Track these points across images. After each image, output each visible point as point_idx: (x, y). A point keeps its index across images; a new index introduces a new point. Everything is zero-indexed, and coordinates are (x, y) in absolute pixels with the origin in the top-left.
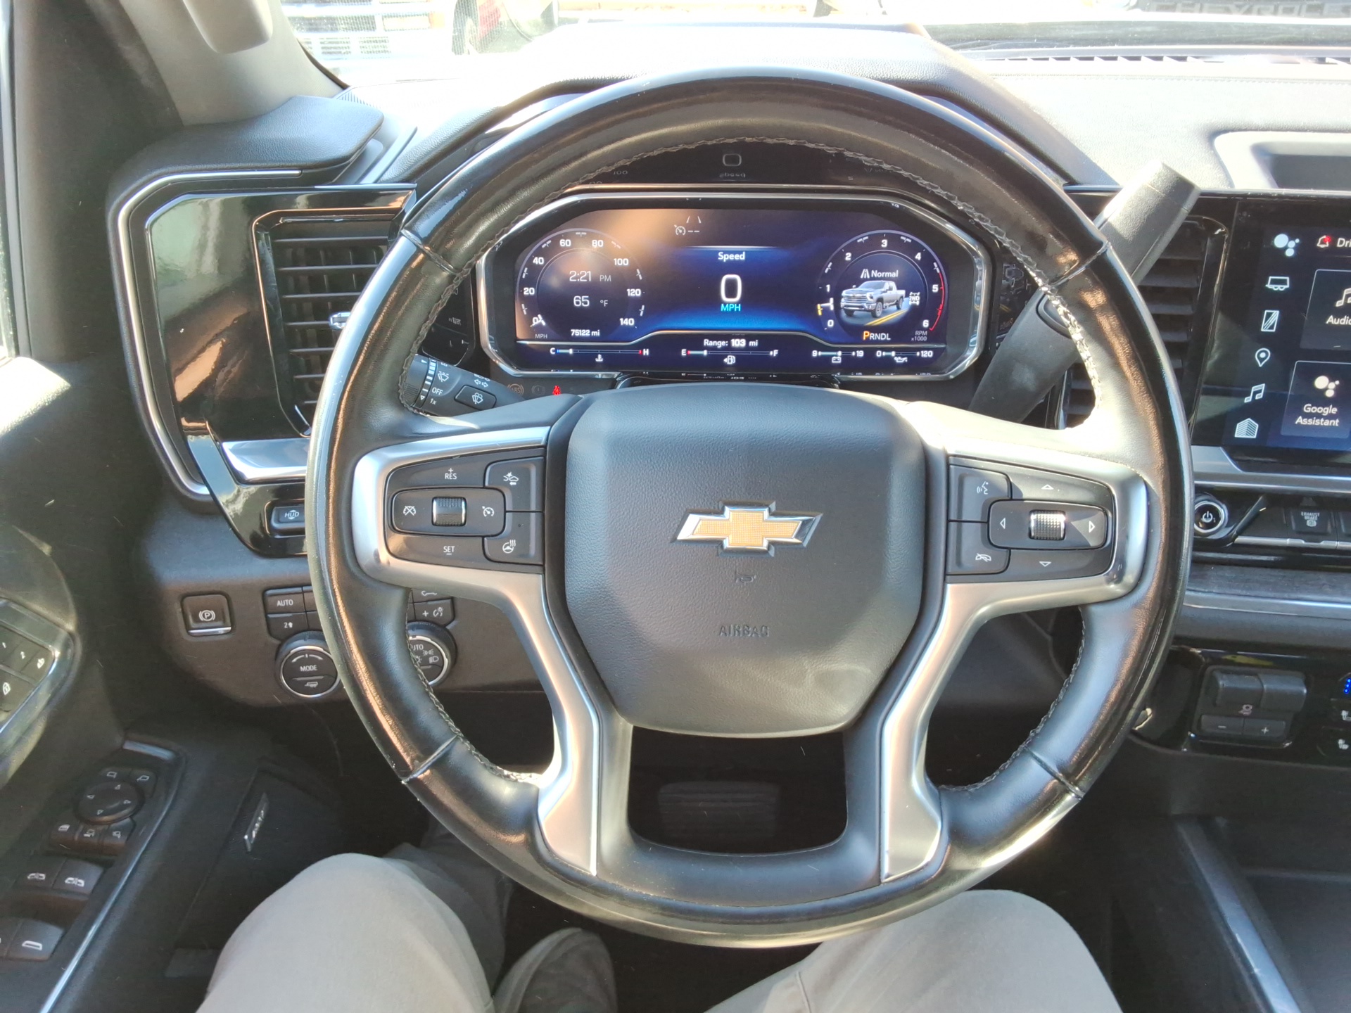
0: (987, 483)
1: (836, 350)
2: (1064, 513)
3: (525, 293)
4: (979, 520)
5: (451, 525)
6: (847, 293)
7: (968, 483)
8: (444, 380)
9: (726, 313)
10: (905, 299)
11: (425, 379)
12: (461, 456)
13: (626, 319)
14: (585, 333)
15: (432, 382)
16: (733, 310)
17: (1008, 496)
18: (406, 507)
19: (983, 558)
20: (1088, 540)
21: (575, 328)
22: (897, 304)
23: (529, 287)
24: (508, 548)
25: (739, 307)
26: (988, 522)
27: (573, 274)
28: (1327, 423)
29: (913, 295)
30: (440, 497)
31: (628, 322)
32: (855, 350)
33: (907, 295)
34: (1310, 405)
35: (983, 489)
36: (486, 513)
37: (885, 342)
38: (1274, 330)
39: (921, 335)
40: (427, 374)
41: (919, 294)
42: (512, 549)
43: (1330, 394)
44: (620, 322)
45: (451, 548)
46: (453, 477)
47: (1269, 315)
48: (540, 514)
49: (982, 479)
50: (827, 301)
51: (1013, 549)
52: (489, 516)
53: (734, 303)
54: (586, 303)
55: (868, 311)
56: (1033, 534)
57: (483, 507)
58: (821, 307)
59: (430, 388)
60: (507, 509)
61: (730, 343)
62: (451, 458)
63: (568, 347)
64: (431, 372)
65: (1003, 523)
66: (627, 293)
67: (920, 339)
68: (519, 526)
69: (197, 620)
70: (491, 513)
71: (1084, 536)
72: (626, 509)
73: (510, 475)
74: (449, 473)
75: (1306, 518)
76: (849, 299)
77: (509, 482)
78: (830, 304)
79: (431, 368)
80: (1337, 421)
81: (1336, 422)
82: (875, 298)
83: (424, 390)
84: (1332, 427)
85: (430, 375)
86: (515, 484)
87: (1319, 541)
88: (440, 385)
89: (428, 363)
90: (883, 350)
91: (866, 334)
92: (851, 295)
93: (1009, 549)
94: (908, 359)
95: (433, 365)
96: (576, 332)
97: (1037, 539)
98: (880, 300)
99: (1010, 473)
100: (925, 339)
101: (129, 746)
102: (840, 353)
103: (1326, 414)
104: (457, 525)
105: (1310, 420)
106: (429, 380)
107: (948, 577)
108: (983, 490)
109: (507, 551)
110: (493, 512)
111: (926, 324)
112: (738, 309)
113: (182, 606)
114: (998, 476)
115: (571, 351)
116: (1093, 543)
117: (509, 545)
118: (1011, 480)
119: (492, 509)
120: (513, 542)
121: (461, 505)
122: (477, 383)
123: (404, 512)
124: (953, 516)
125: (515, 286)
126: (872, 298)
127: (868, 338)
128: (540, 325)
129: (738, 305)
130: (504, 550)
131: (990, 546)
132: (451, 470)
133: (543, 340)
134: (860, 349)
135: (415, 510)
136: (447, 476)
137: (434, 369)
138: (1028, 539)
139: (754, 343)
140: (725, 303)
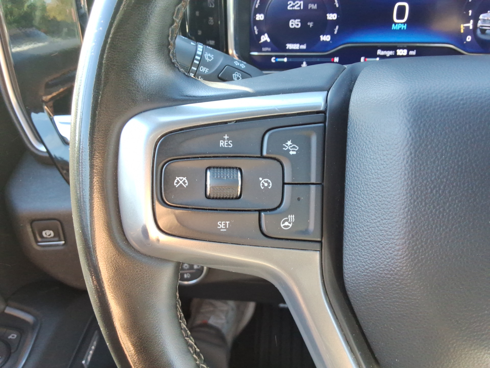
3: (257, 19)
5: (226, 198)
6: (483, 16)
8: (210, 60)
9: (395, 31)
11: (194, 58)
12: (237, 121)
13: (325, 36)
14: (296, 46)
15: (200, 61)
16: (400, 28)
18: (177, 178)
21: (290, 43)
23: (260, 14)
24: (286, 224)
27: (290, 4)
30: (214, 167)
31: (326, 38)
36: (263, 185)
40: (196, 54)
42: (291, 225)
44: (320, 38)
45: (226, 224)
46: (228, 145)
48: (320, 187)
50: (469, 22)
52: (266, 188)
53: (402, 23)
54: (298, 25)
57: (261, 179)
58: (464, 27)
59: (198, 67)
60: (286, 181)
61: (396, 53)
62: (226, 123)
63: (283, 57)
64: (199, 53)
66: (327, 17)
68: (299, 199)
69: (42, 237)
70: (269, 185)
72: (435, 187)
73: (289, 143)
74: (224, 140)
76: (484, 21)
77: (289, 150)
78: (470, 24)
79: (199, 49)
83: (193, 68)
85: (198, 55)
86: (295, 153)
88: (207, 65)
89: (197, 46)
92: (486, 18)
95: (200, 47)
96: (290, 46)
101: (10, 311)
104: (232, 199)
106: (197, 60)
109: (285, 226)
110: (271, 184)
112: (404, 28)
113: (32, 227)
115: (285, 60)
117: (287, 220)
119: (269, 181)
120: (292, 217)
121: (237, 177)
122: (237, 64)
123: (175, 184)
125: (250, 14)
128: (266, 41)
129: (404, 25)
130: (282, 225)
132: (226, 137)
133: (267, 52)
135: (186, 181)
136: (222, 143)
137: (201, 50)
139: (413, 53)
140: (395, 24)
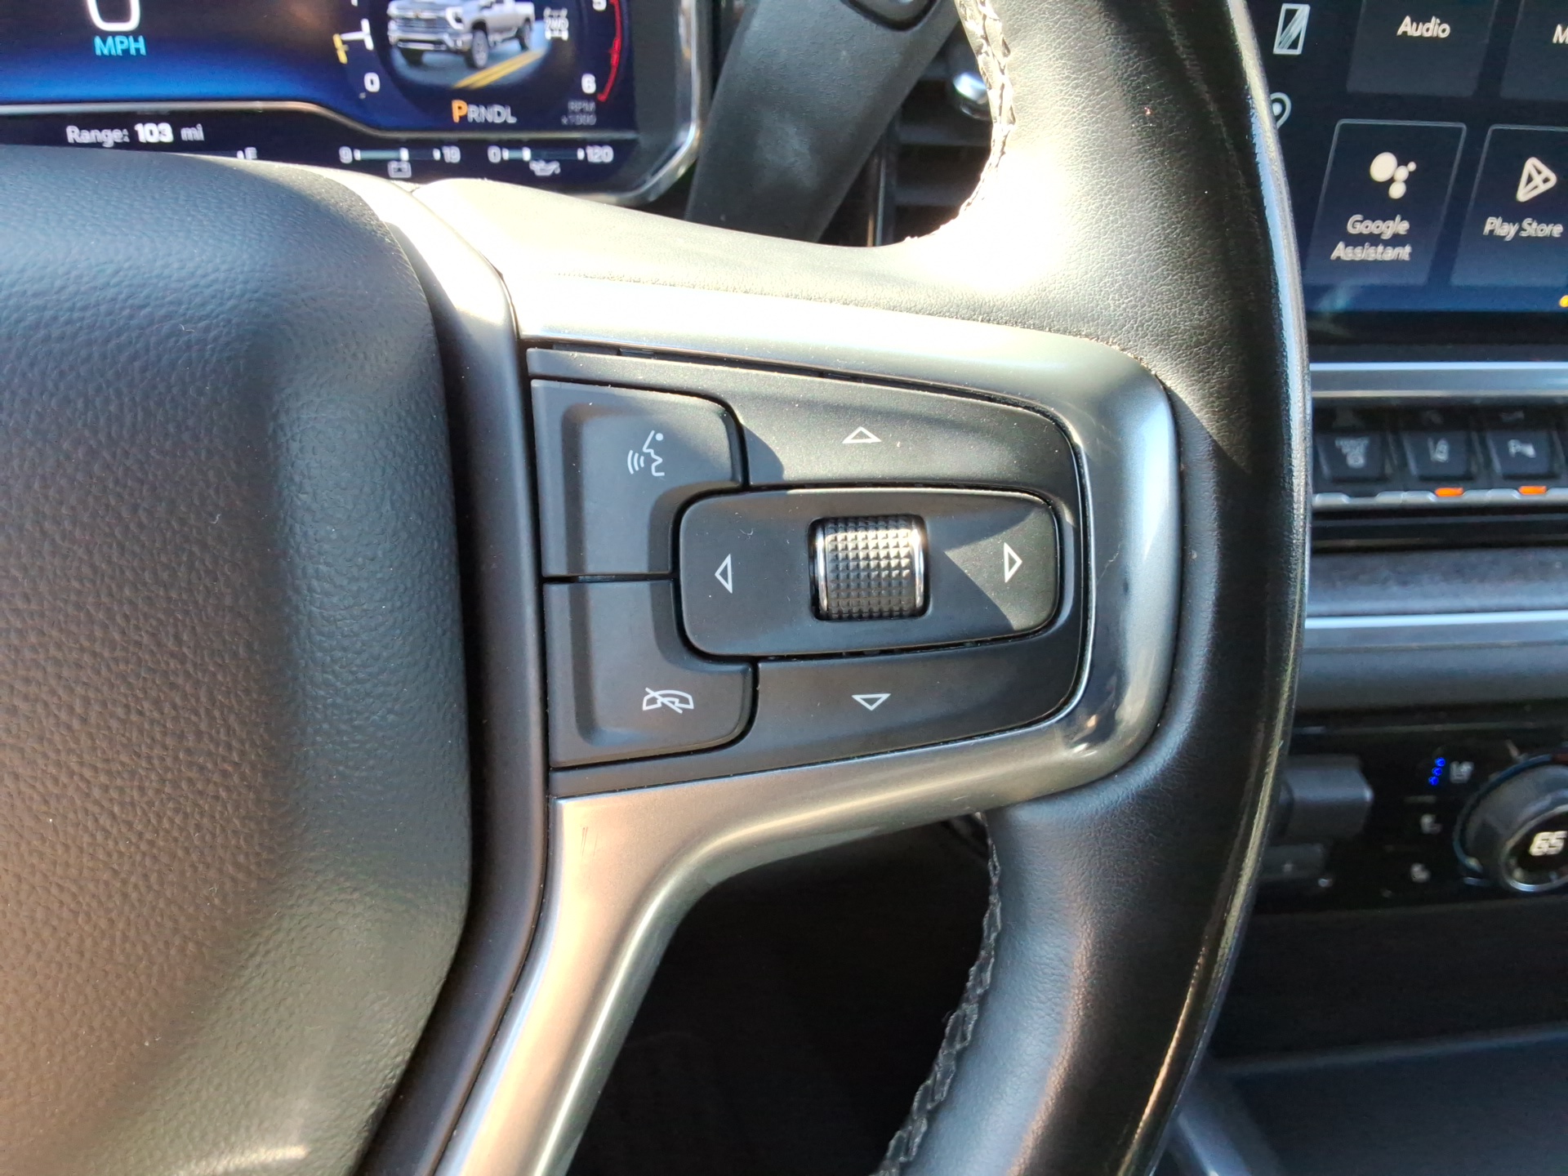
0: (660, 437)
1: (395, 145)
2: (919, 521)
4: (642, 568)
6: (399, 8)
7: (596, 440)
9: (109, 60)
10: (536, 26)
16: (126, 52)
17: (733, 479)
19: (666, 701)
20: (1004, 609)
22: (520, 36)
25: (141, 44)
26: (674, 576)
28: (1390, 254)
29: (551, 16)
32: (440, 144)
33: (539, 16)
34: (1359, 217)
35: (648, 456)
37: (505, 126)
38: (1298, 51)
39: (582, 111)
41: (564, 12)
43: (1397, 191)
47: (1291, 14)
49: (644, 420)
50: (356, 27)
51: (765, 659)
53: (126, 34)
55: (457, 52)
56: (824, 603)
58: (344, 42)
61: (134, 135)
65: (724, 574)
67: (583, 120)
71: (991, 595)
75: (1345, 450)
76: (407, 22)
78: (364, 34)
80: (1408, 249)
81: (1404, 253)
82: (468, 20)
84: (1396, 263)
87: (1372, 495)
90: (502, 144)
91: (459, 109)
92: (410, 14)
93: (753, 661)
94: (562, 167)
97: (840, 619)
98: (479, 26)
99: (734, 395)
100: (591, 120)
102: (404, 154)
103: (1387, 236)
105: (1358, 249)
107: (558, 778)
108: (649, 460)
111: (589, 84)
112: (138, 50)
114: (695, 407)
116: (1019, 618)
118: (742, 421)
124: (556, 565)
126: (459, 20)
127: (464, 118)
129: (136, 40)
131: (686, 656)
134: (450, 143)
138: (811, 623)
139: (193, 134)
140: (104, 35)
